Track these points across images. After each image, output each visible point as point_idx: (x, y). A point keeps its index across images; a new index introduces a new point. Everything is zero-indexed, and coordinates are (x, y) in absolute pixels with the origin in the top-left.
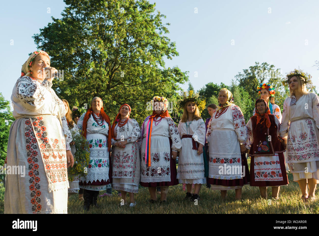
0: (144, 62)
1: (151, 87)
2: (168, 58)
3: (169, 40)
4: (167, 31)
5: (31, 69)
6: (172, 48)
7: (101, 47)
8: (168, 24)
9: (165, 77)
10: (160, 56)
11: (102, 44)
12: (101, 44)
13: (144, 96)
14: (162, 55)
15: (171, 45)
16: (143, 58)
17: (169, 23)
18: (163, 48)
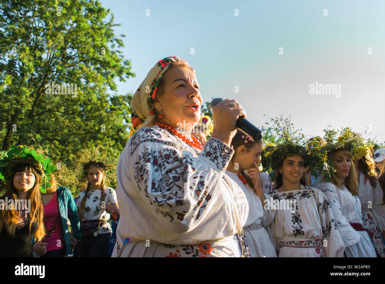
0: (87, 82)
1: (95, 118)
2: (120, 80)
3: (123, 56)
4: (121, 45)
5: (157, 106)
6: (126, 67)
7: (25, 55)
8: (123, 36)
9: (115, 104)
10: (109, 77)
11: (27, 52)
12: (25, 52)
13: (84, 130)
14: (112, 76)
15: (125, 63)
16: (87, 78)
17: (125, 35)
18: (114, 67)
